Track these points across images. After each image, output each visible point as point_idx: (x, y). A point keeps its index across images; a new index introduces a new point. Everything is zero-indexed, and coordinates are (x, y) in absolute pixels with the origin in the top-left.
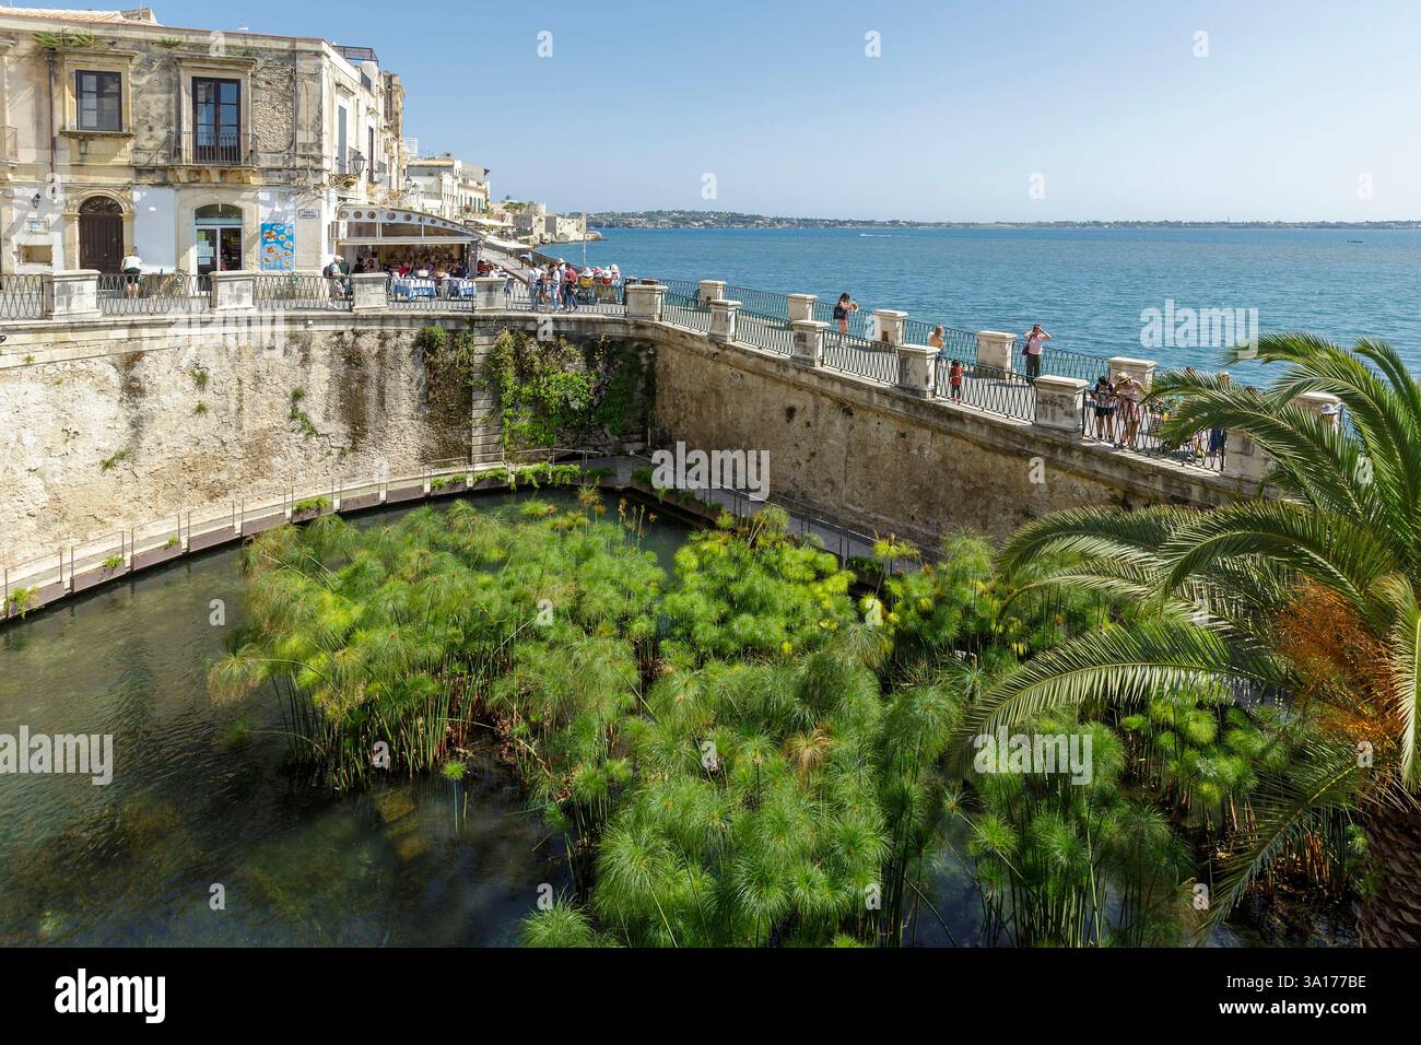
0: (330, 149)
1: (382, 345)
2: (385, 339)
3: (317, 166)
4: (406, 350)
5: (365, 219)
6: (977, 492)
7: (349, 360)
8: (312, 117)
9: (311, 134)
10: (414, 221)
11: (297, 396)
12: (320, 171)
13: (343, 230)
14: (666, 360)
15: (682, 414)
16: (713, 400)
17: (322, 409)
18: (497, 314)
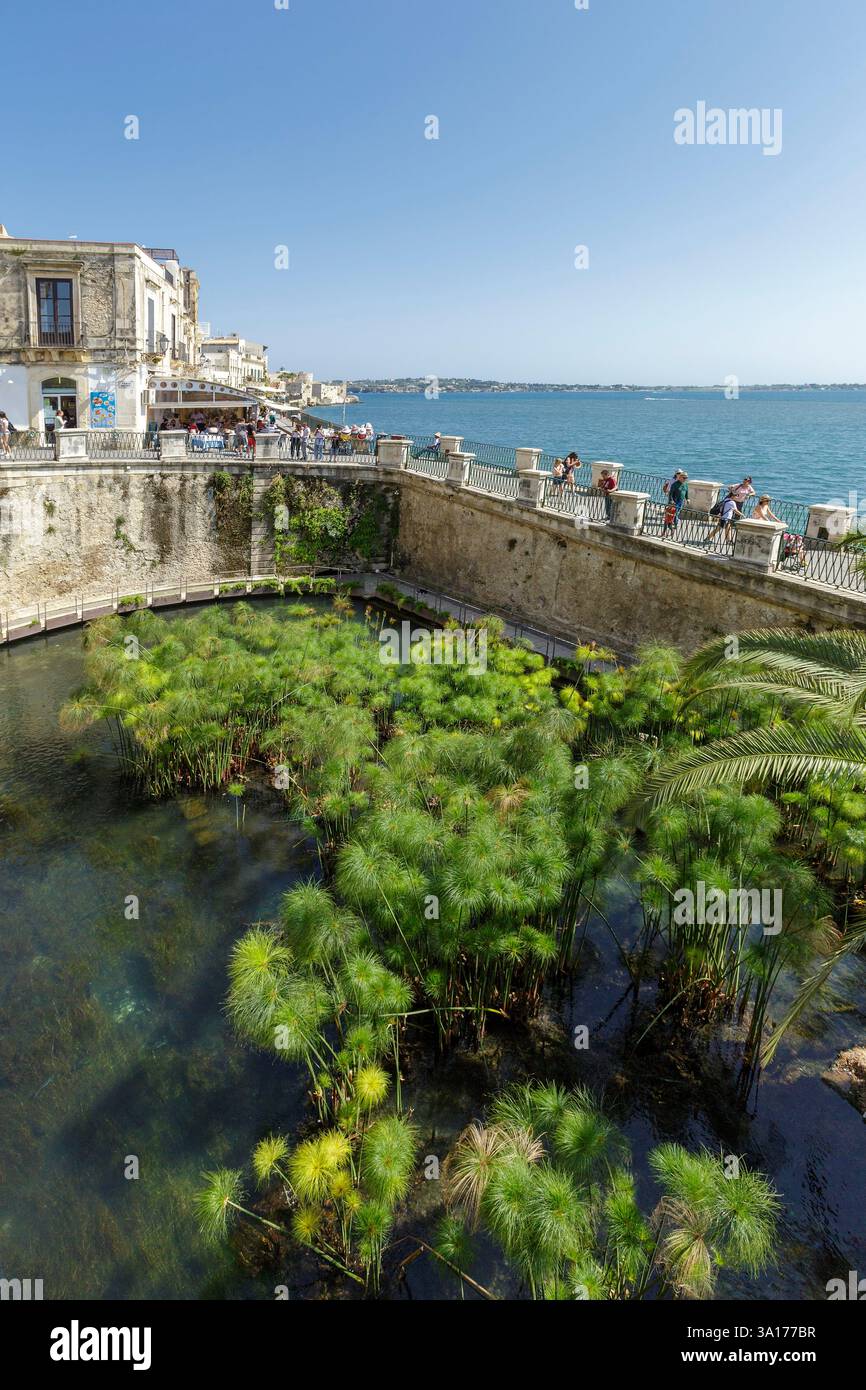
0: (141, 333)
1: (182, 485)
2: (185, 481)
3: (133, 347)
4: (201, 489)
5: (169, 388)
6: (672, 612)
7: (158, 496)
8: (127, 308)
9: (127, 321)
10: (208, 389)
11: (120, 522)
12: (134, 350)
13: (152, 397)
14: (408, 499)
15: (420, 543)
16: (446, 533)
17: (138, 532)
18: (272, 462)
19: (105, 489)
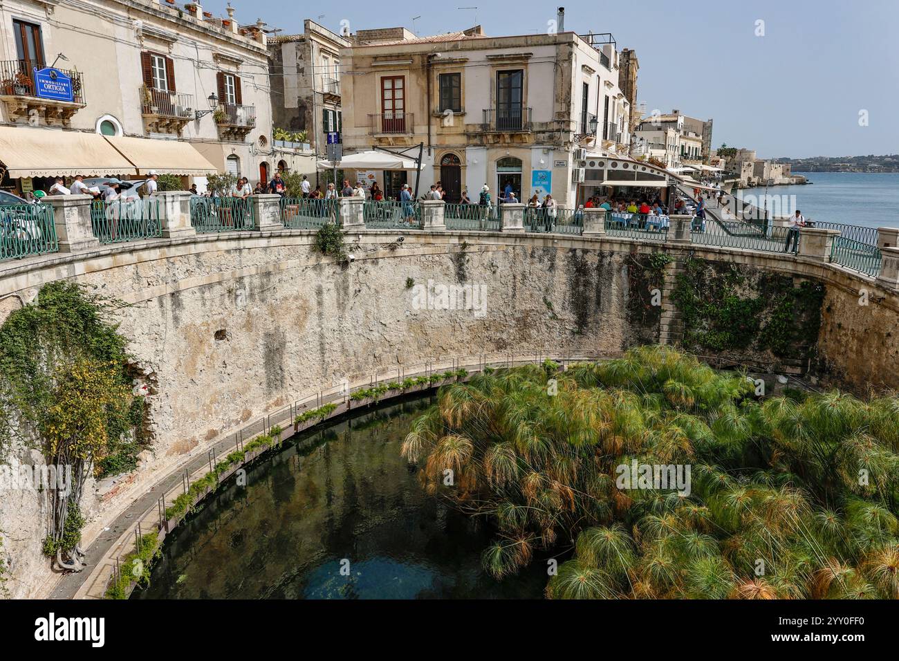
0: (575, 116)
1: (600, 261)
2: (603, 257)
3: (566, 129)
4: (617, 267)
5: (597, 167)
7: (579, 270)
8: (565, 93)
9: (564, 105)
10: (630, 168)
11: (547, 291)
12: (568, 132)
13: (582, 176)
14: (832, 298)
16: (875, 341)
17: (560, 302)
18: (684, 245)
19: (536, 260)
